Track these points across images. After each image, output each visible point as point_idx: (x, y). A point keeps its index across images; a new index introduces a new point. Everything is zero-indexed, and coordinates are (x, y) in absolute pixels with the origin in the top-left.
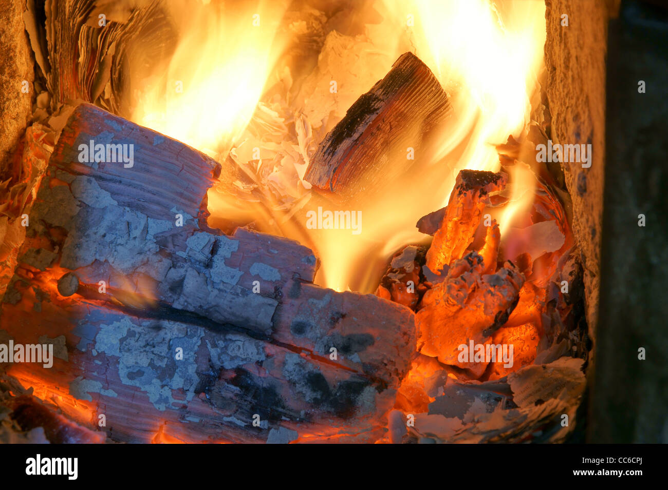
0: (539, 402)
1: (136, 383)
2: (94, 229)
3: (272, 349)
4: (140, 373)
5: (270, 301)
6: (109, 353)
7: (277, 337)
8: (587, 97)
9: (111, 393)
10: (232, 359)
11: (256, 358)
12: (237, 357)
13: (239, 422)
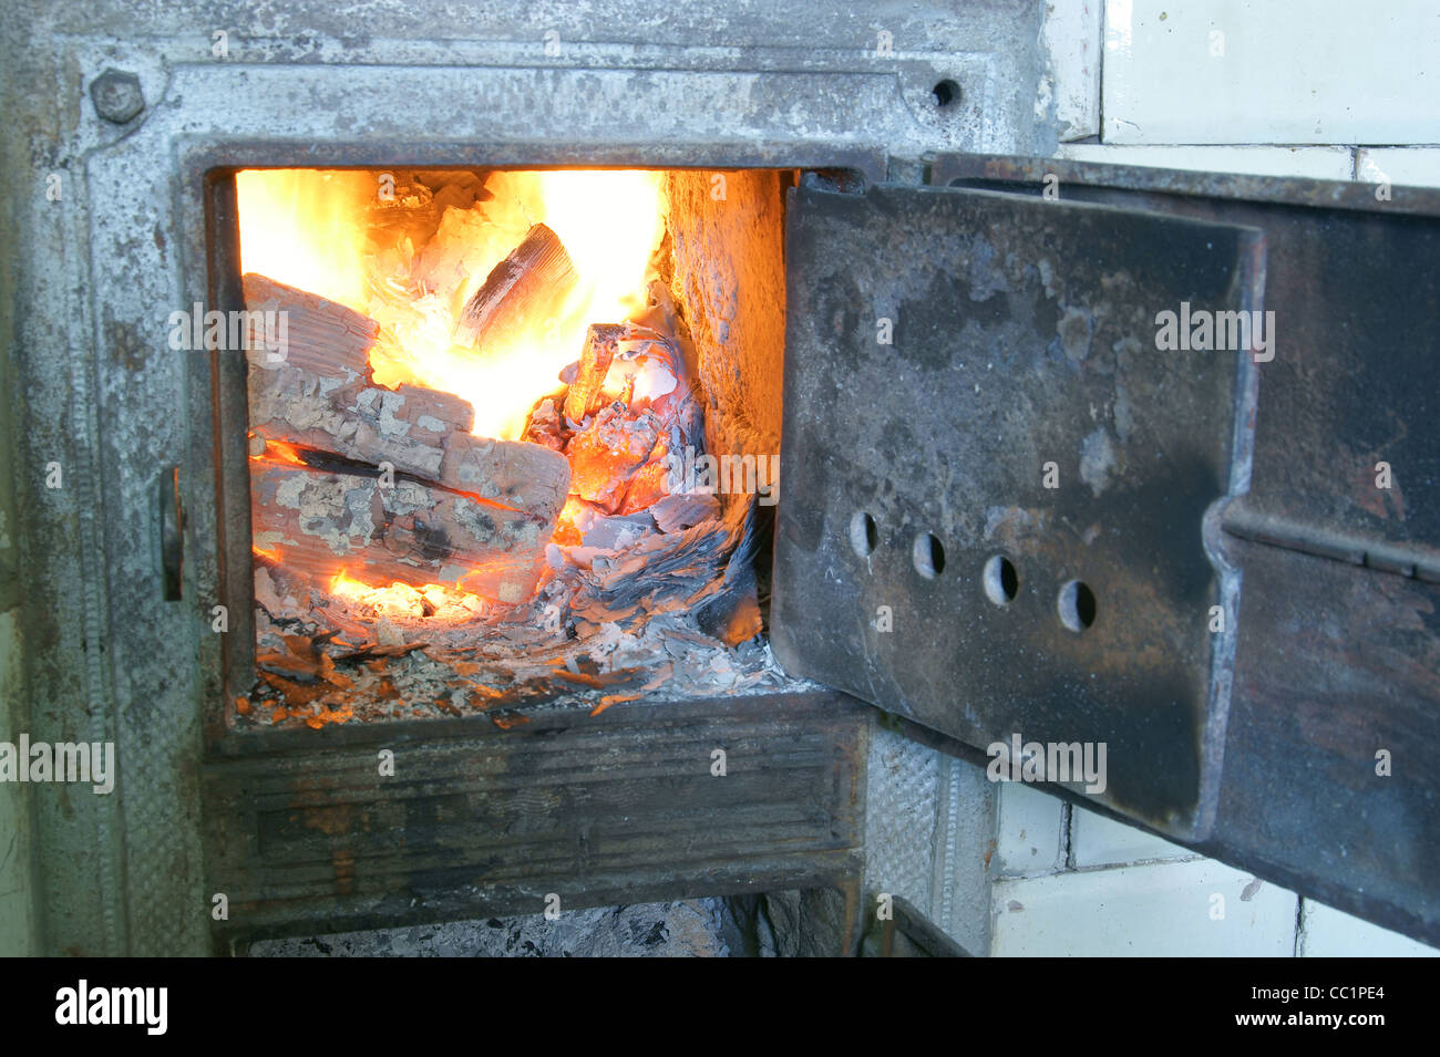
0: (686, 527)
1: (316, 533)
2: (269, 390)
3: (441, 495)
4: (320, 523)
5: (438, 451)
6: (290, 506)
7: (443, 483)
8: (730, 256)
9: (293, 543)
10: (404, 505)
11: (427, 504)
12: (408, 504)
13: (412, 563)
